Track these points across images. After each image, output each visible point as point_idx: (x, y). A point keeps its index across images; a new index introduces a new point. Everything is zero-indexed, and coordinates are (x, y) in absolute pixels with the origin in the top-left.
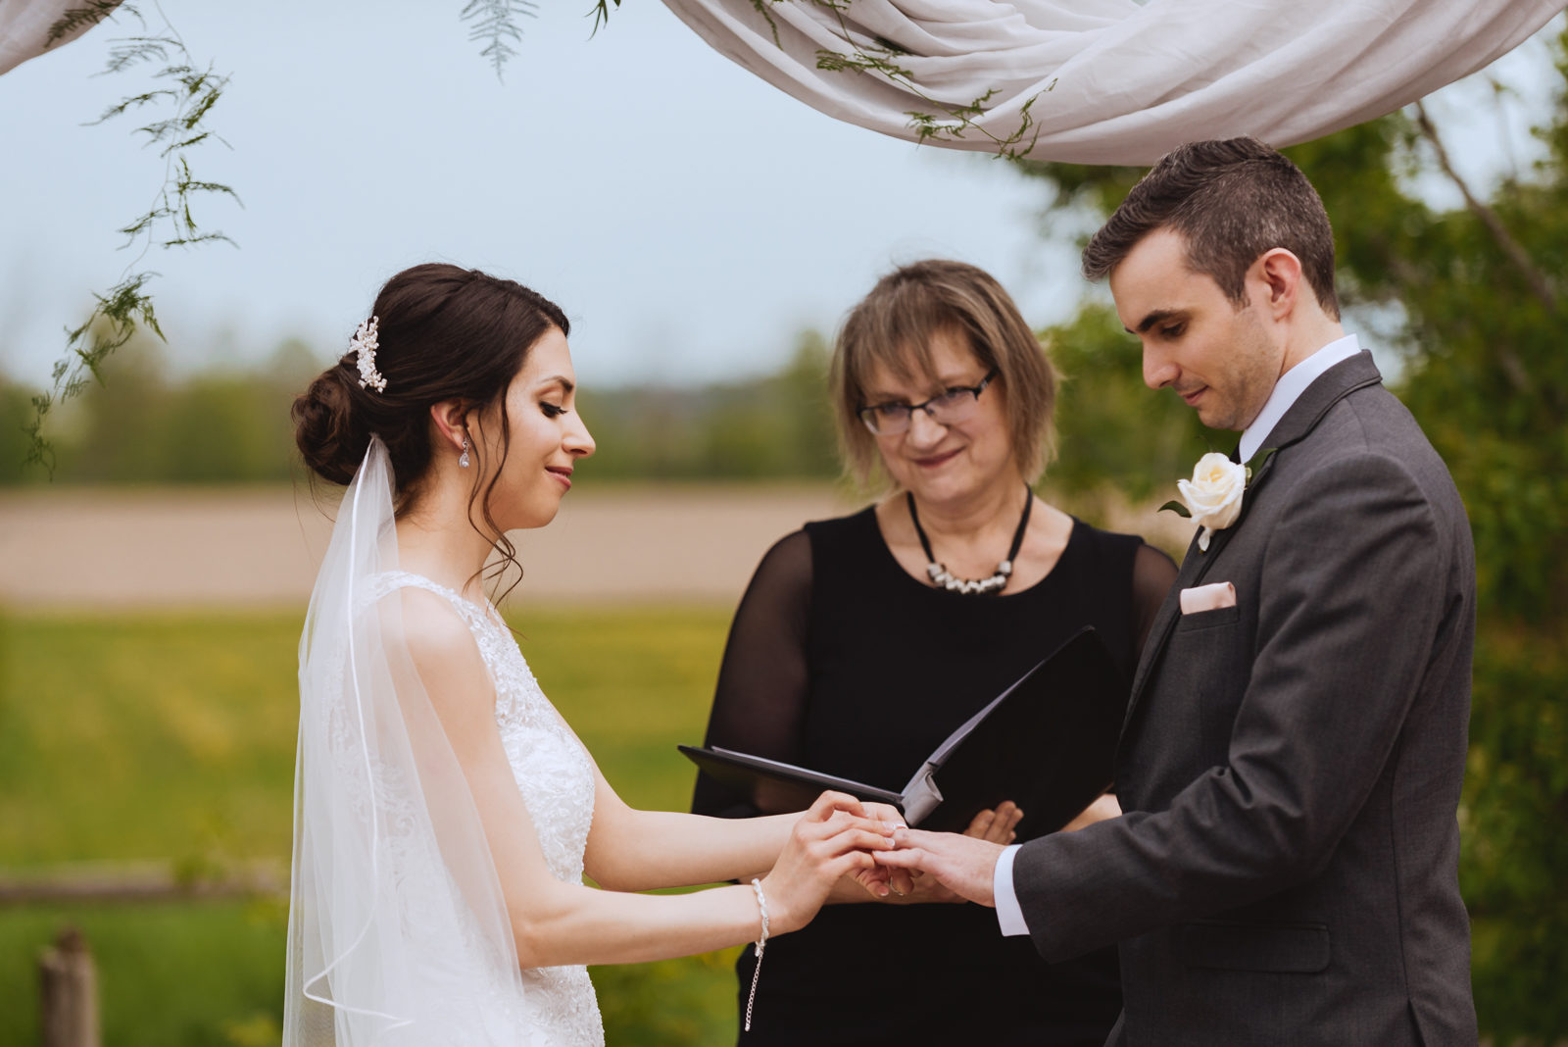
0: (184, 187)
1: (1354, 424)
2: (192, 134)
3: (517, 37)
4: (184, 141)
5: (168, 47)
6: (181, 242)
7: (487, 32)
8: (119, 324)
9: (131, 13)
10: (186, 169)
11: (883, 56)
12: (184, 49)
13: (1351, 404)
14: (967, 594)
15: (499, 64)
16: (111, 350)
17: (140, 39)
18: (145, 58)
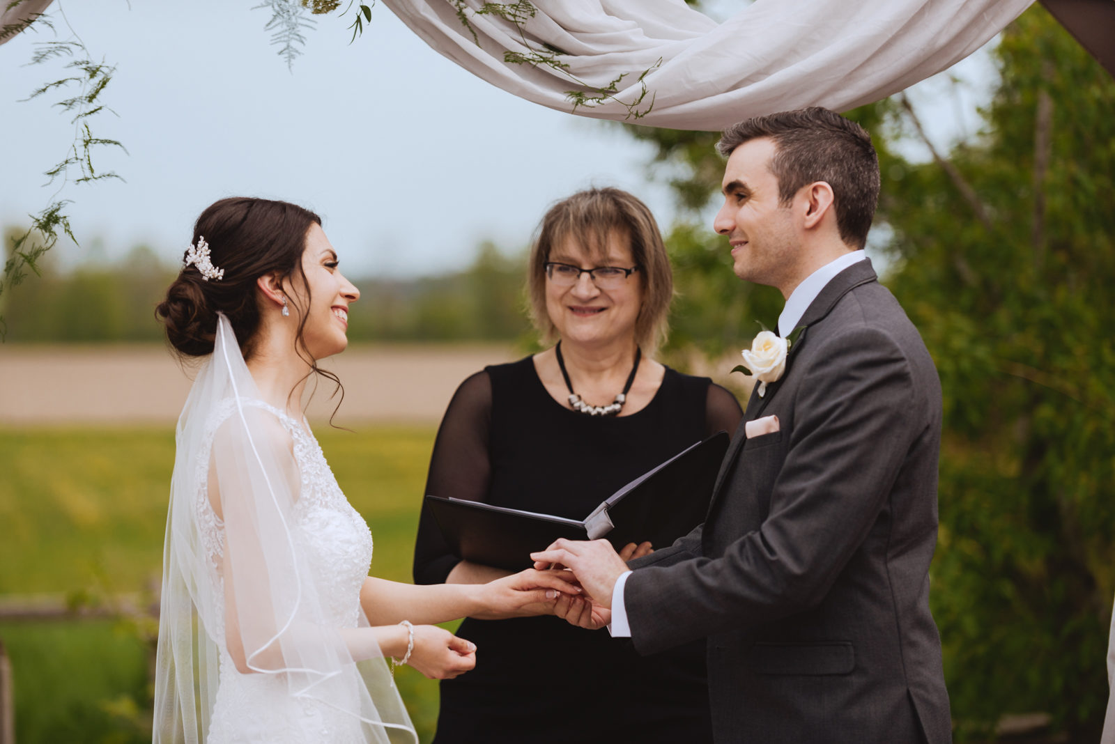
0: (87, 143)
1: (857, 307)
2: (92, 107)
3: (302, 42)
4: (87, 111)
5: (73, 47)
6: (87, 179)
7: (283, 39)
8: (47, 235)
9: (47, 25)
10: (88, 131)
11: (549, 56)
12: (84, 48)
13: (855, 294)
14: (595, 416)
15: (290, 61)
16: (42, 252)
17: (55, 43)
18: (58, 54)
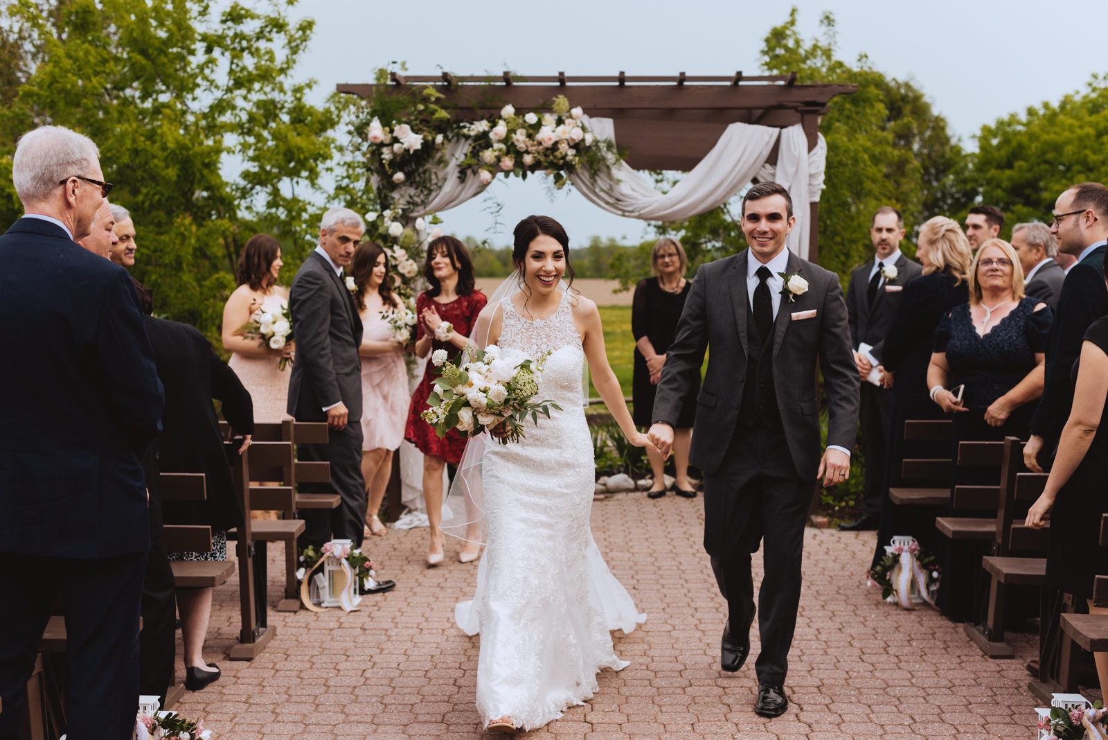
2: (498, 214)
5: (492, 199)
11: (617, 202)
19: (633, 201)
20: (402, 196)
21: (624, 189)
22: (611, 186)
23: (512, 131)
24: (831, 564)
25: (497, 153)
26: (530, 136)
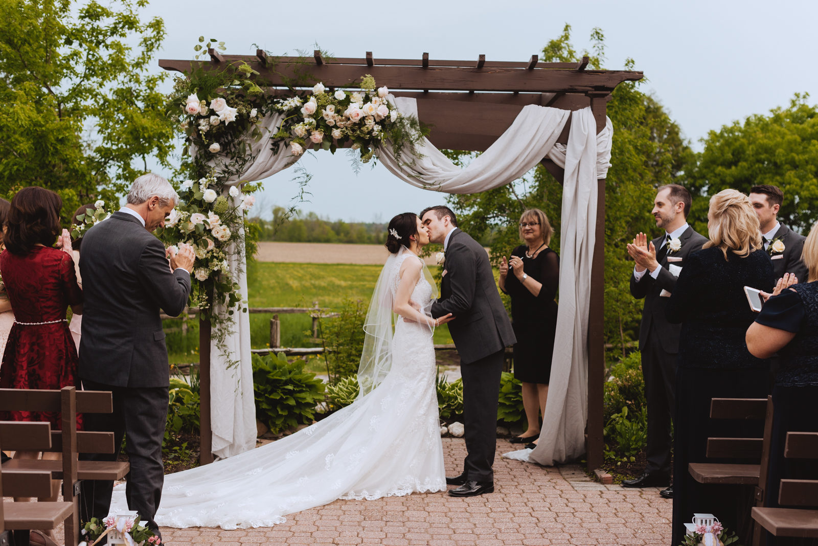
0: (302, 193)
5: (304, 169)
10: (303, 190)
11: (419, 175)
17: (299, 168)
18: (300, 171)
19: (434, 175)
20: (217, 165)
21: (426, 163)
22: (413, 160)
23: (322, 107)
24: (622, 529)
25: (307, 127)
26: (338, 112)
